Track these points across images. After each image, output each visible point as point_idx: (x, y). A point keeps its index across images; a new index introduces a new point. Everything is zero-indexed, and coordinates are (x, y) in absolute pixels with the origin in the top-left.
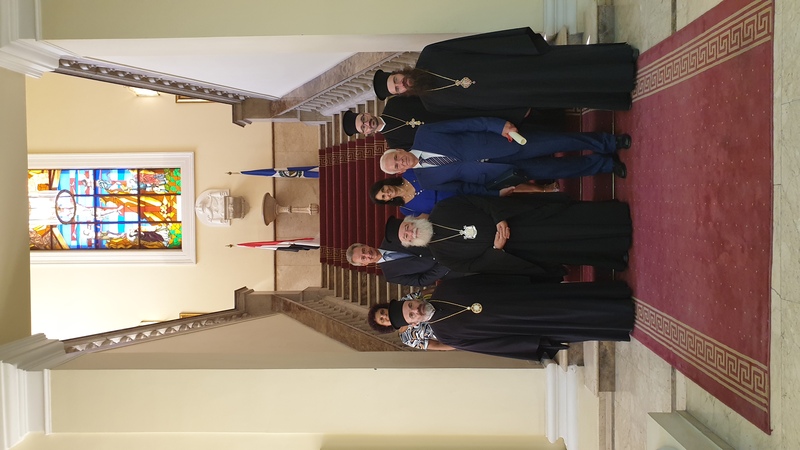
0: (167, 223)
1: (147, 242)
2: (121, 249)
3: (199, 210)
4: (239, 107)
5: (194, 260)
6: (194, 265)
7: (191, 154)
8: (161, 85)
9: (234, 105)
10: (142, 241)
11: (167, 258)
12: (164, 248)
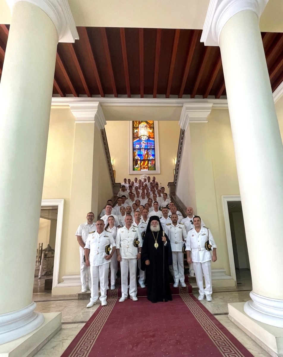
0: (140, 167)
1: (135, 162)
2: (133, 155)
3: (144, 175)
4: (173, 184)
5: (130, 174)
6: (129, 174)
7: (160, 173)
8: (178, 166)
9: (173, 183)
10: (135, 161)
11: (131, 167)
12: (133, 166)
